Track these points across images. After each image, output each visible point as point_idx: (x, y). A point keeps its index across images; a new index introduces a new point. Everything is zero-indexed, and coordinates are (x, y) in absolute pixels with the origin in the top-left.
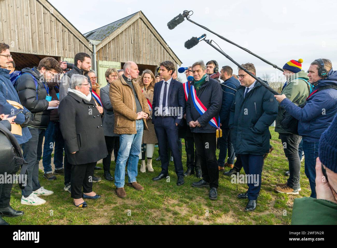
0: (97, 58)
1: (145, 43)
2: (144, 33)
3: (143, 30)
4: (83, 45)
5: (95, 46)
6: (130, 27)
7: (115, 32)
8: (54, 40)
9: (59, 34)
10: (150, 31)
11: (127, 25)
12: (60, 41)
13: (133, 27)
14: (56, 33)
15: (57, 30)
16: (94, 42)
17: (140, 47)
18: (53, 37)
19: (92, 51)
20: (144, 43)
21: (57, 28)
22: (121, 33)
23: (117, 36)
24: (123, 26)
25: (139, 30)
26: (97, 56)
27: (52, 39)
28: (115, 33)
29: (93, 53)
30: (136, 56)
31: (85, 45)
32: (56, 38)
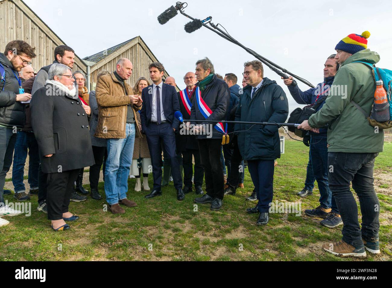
0: (91, 81)
1: (143, 69)
2: (142, 59)
3: (141, 55)
4: (76, 66)
5: (89, 67)
6: (128, 51)
7: (111, 55)
8: (43, 58)
9: (49, 52)
10: (148, 57)
11: (124, 49)
12: (49, 59)
13: (131, 52)
14: (45, 50)
15: (46, 47)
16: (88, 63)
17: (139, 72)
18: (42, 54)
19: (86, 72)
20: (142, 69)
21: (47, 45)
22: (118, 56)
23: (113, 59)
24: (120, 49)
25: (137, 55)
26: (91, 78)
27: (40, 57)
28: (111, 56)
29: (86, 74)
30: (134, 82)
31: (78, 66)
32: (45, 55)
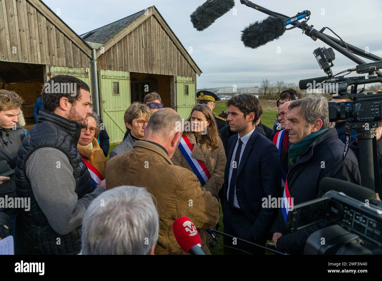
0: (98, 67)
1: (159, 47)
2: (158, 35)
3: (157, 30)
4: (79, 49)
5: (95, 50)
6: (140, 26)
7: (121, 32)
8: (35, 41)
9: (43, 33)
10: (165, 32)
11: (136, 24)
12: (43, 42)
13: (144, 27)
14: (37, 31)
15: (38, 27)
16: (93, 45)
17: (154, 52)
18: (33, 36)
19: (91, 57)
20: (157, 48)
21: (39, 24)
22: (129, 34)
23: (124, 38)
24: (132, 24)
25: (152, 31)
26: (98, 64)
27: (32, 40)
28: (121, 34)
29: (92, 59)
30: (148, 64)
31: (81, 49)
32: (37, 38)
